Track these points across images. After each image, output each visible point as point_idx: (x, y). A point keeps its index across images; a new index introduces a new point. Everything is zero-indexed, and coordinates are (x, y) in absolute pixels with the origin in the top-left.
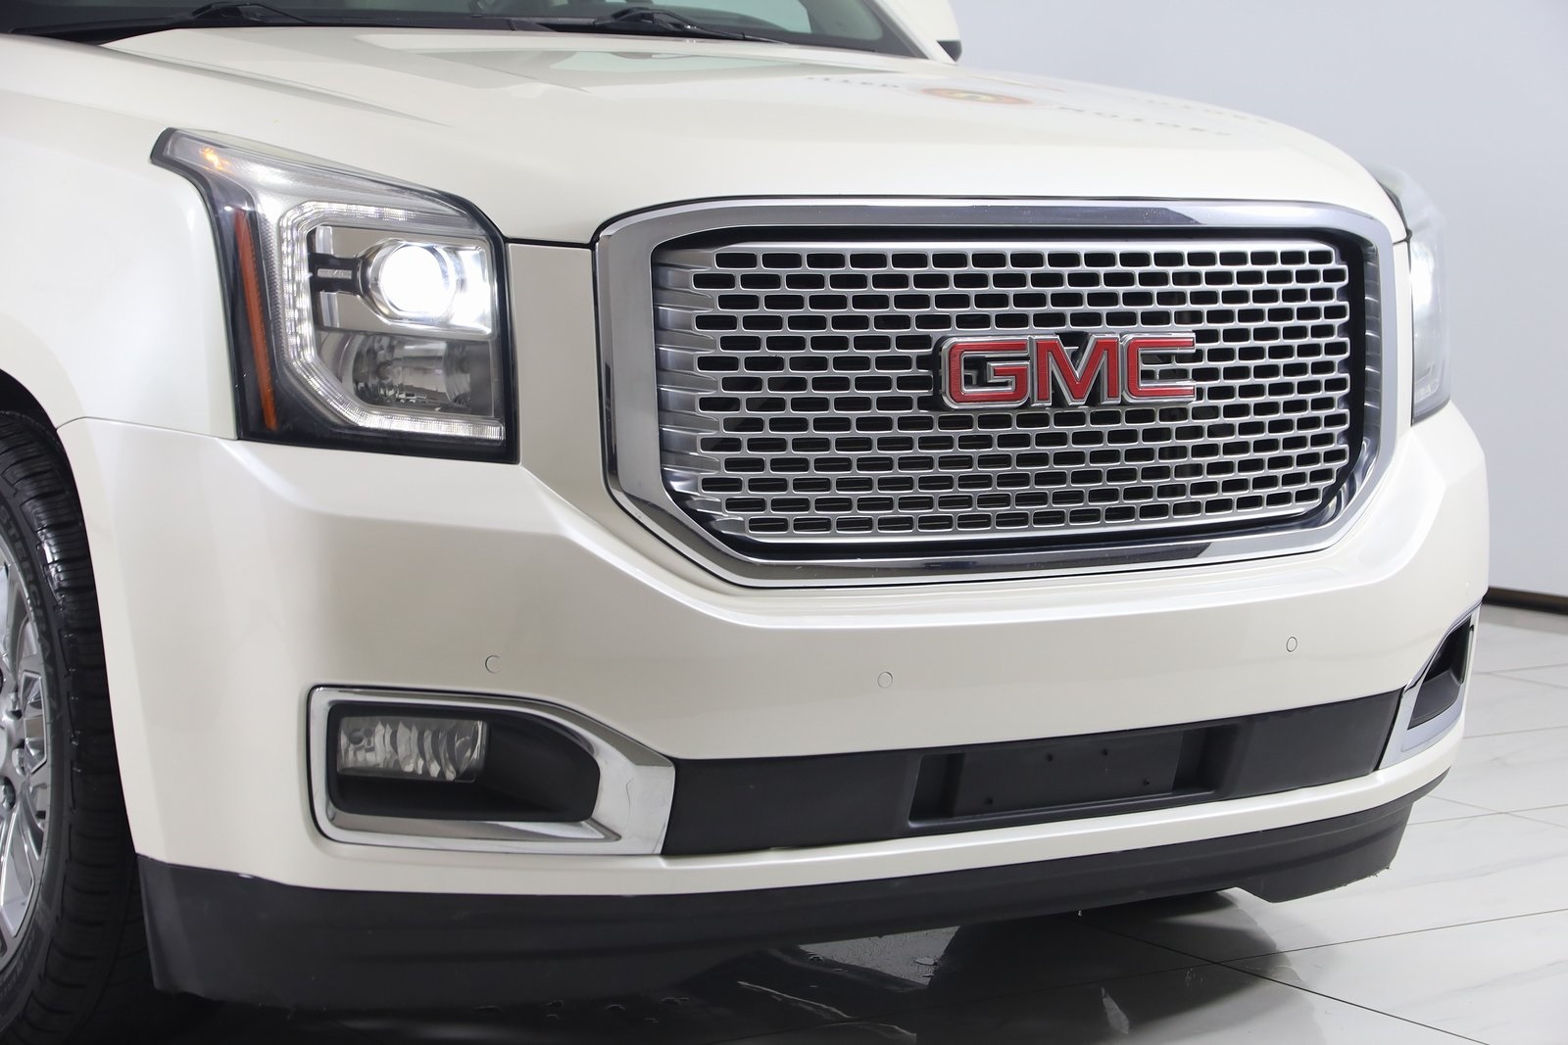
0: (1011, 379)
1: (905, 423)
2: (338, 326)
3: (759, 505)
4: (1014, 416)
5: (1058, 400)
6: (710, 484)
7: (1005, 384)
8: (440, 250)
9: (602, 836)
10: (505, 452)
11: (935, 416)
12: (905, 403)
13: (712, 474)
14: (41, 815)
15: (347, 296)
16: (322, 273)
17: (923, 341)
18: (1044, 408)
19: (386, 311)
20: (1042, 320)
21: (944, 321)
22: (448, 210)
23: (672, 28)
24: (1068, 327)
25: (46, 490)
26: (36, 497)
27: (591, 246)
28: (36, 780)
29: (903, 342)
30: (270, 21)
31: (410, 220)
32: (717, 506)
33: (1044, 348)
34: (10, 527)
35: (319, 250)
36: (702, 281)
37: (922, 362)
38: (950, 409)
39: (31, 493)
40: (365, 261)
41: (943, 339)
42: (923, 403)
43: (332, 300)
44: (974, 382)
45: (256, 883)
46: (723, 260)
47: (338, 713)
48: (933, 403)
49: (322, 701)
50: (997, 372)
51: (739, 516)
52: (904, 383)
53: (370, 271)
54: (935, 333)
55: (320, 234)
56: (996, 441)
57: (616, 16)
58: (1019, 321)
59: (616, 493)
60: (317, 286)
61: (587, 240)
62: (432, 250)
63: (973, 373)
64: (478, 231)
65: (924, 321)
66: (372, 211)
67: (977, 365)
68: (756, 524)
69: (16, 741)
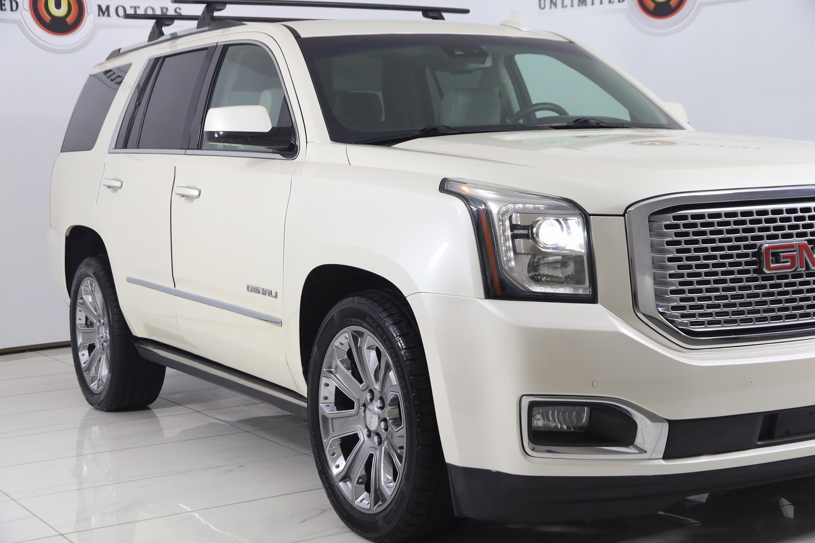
0: (789, 260)
1: (748, 280)
2: (523, 252)
3: (693, 316)
4: (790, 275)
5: (808, 268)
6: (674, 308)
7: (787, 262)
8: (561, 220)
9: (638, 452)
10: (592, 299)
11: (759, 276)
12: (747, 272)
13: (675, 304)
14: (401, 448)
15: (526, 240)
16: (516, 232)
17: (754, 246)
18: (801, 271)
19: (542, 246)
20: (799, 235)
21: (761, 238)
22: (565, 204)
23: (595, 125)
24: (809, 237)
25: (397, 321)
26: (394, 324)
27: (624, 215)
28: (399, 433)
29: (746, 247)
30: (449, 132)
31: (545, 209)
32: (677, 317)
33: (801, 247)
34: (383, 336)
35: (514, 223)
36: (667, 227)
37: (754, 254)
38: (765, 273)
39: (391, 323)
40: (532, 227)
41: (761, 245)
42: (755, 271)
43: (520, 242)
44: (774, 261)
45: (499, 474)
46: (675, 218)
47: (532, 405)
48: (759, 271)
49: (526, 402)
50: (784, 257)
51: (685, 320)
52: (747, 263)
53: (535, 230)
54: (758, 242)
55: (514, 216)
56: (783, 285)
57: (575, 121)
58: (790, 236)
59: (637, 313)
60: (514, 237)
61: (622, 213)
62: (558, 221)
63: (774, 258)
64: (577, 211)
65: (753, 238)
66: (531, 206)
67: (776, 255)
68: (693, 324)
69: (382, 418)
